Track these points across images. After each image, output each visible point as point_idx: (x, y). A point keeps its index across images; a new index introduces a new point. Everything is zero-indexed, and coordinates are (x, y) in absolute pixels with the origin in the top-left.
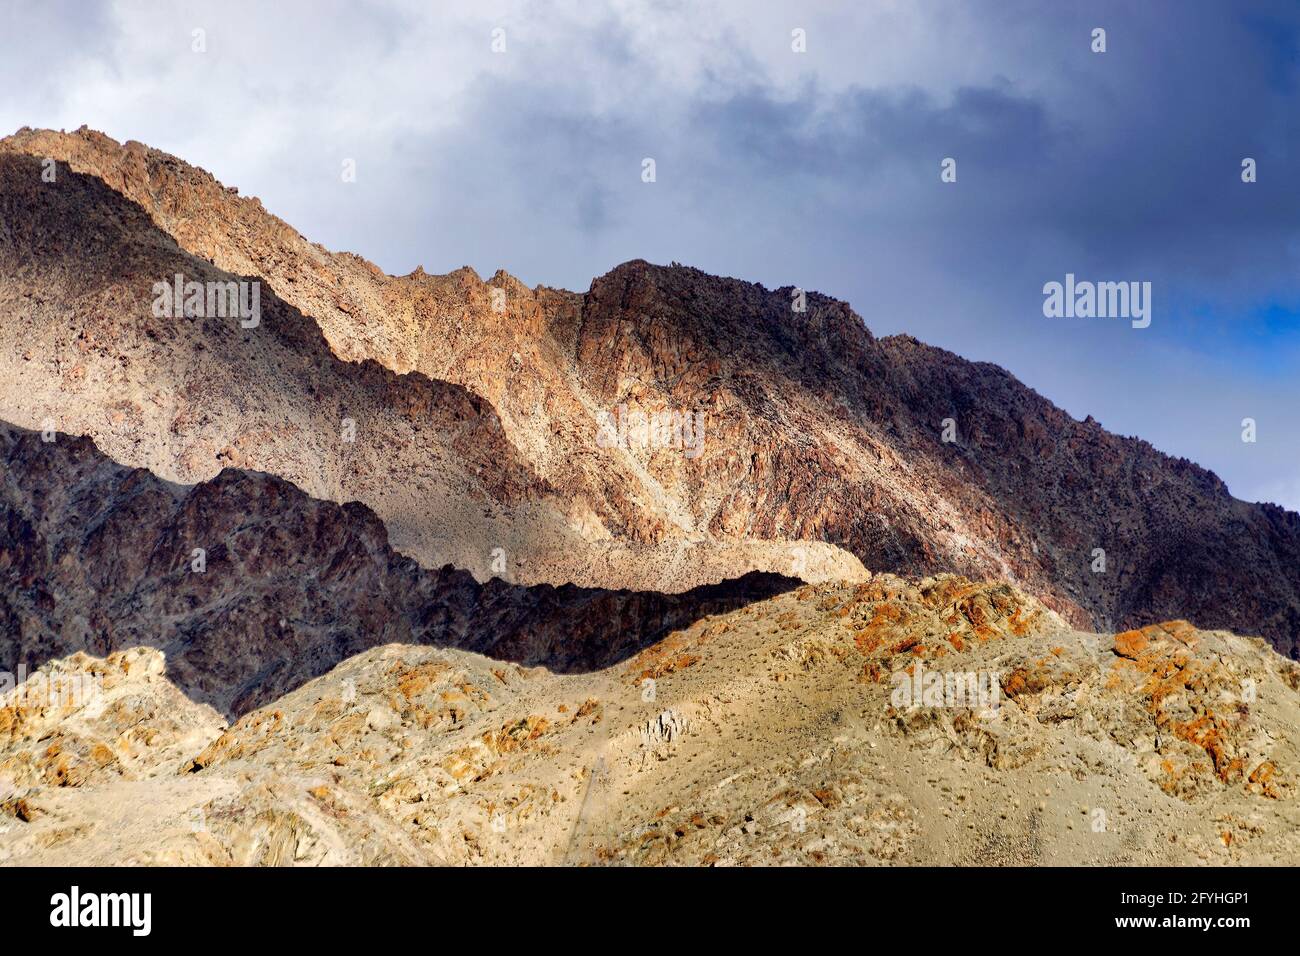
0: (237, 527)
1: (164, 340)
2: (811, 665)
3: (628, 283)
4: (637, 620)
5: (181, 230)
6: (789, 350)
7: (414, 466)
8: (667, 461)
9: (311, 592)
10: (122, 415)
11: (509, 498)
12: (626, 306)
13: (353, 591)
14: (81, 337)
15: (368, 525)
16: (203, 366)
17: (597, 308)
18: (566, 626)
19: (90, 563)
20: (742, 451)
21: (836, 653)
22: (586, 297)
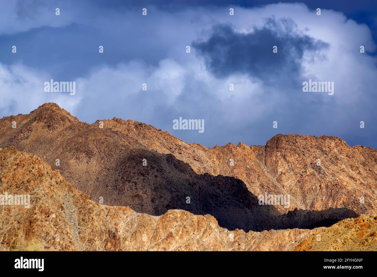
0: (174, 226)
1: (146, 175)
2: (345, 244)
3: (277, 141)
4: (293, 238)
5: (146, 143)
6: (326, 154)
7: (223, 202)
8: (295, 191)
9: (198, 242)
10: (137, 199)
11: (251, 207)
12: (277, 148)
13: (210, 240)
14: (122, 178)
15: (212, 221)
16: (158, 181)
17: (269, 149)
18: (273, 242)
19: (133, 242)
20: (316, 185)
21: (352, 239)
22: (265, 147)
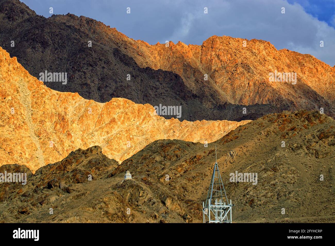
0: (117, 113)
1: (94, 66)
2: (268, 136)
3: (212, 42)
4: (222, 128)
5: (96, 38)
6: (255, 55)
7: (161, 93)
8: (226, 87)
9: (138, 128)
10: (85, 87)
11: (186, 100)
12: (212, 48)
13: (148, 127)
14: (73, 67)
15: (151, 109)
16: (105, 72)
17: (205, 49)
18: (204, 131)
19: (80, 125)
20: (245, 82)
21: (274, 132)
22: (202, 46)
